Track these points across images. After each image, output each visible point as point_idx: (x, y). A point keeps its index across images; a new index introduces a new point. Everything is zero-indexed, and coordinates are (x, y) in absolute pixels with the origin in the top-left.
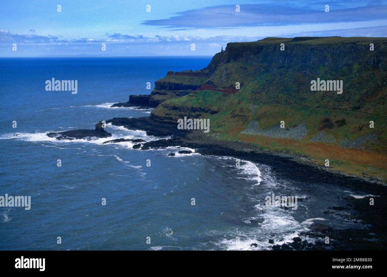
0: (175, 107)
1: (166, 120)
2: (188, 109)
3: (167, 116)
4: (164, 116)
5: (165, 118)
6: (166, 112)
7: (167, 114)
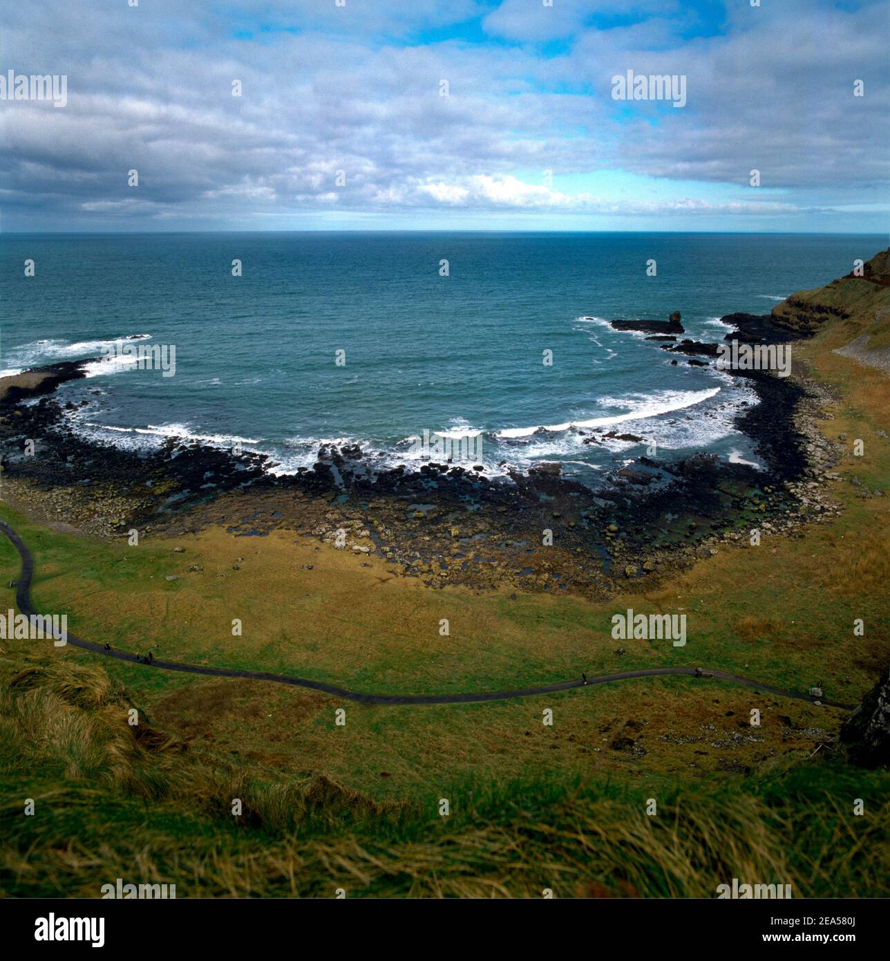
0: (799, 302)
1: (781, 322)
2: (812, 308)
3: (785, 316)
4: (782, 315)
5: (782, 319)
6: (786, 310)
7: (785, 313)
